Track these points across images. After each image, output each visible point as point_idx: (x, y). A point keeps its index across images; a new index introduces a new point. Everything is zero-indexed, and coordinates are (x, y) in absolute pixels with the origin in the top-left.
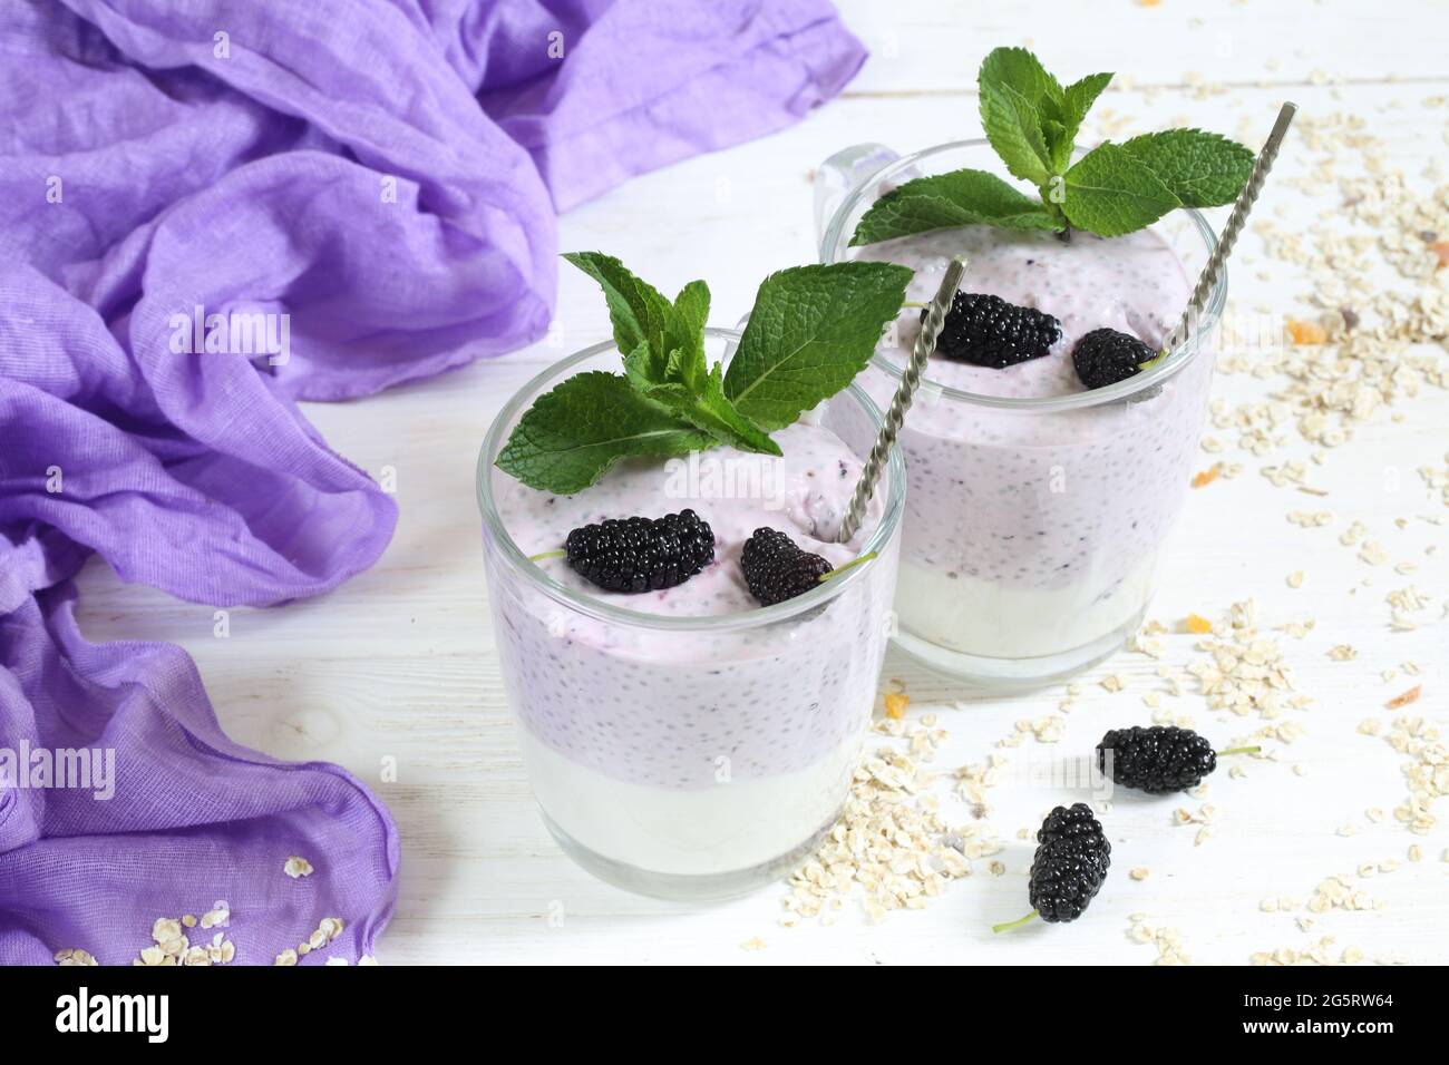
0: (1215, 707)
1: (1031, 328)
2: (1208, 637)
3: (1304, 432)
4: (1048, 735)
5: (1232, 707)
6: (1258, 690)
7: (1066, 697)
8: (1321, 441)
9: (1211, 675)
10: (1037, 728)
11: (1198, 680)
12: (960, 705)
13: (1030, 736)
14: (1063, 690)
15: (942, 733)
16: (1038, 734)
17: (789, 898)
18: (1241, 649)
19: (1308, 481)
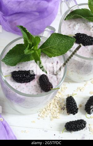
1: (90, 41)
4: (82, 90)
7: (85, 84)
10: (81, 89)
12: (70, 83)
13: (79, 90)
14: (85, 82)
15: (66, 88)
16: (80, 90)
17: (39, 114)
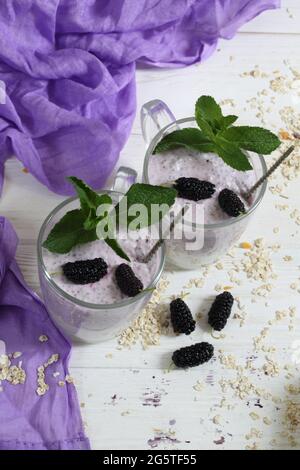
0: (249, 277)
2: (249, 250)
3: (283, 174)
4: (199, 285)
5: (254, 278)
6: (262, 272)
7: (205, 271)
8: (288, 177)
9: (249, 265)
10: (197, 282)
11: (245, 266)
13: (194, 285)
14: (205, 268)
15: (168, 282)
17: (120, 340)
18: (258, 256)
19: (283, 193)
